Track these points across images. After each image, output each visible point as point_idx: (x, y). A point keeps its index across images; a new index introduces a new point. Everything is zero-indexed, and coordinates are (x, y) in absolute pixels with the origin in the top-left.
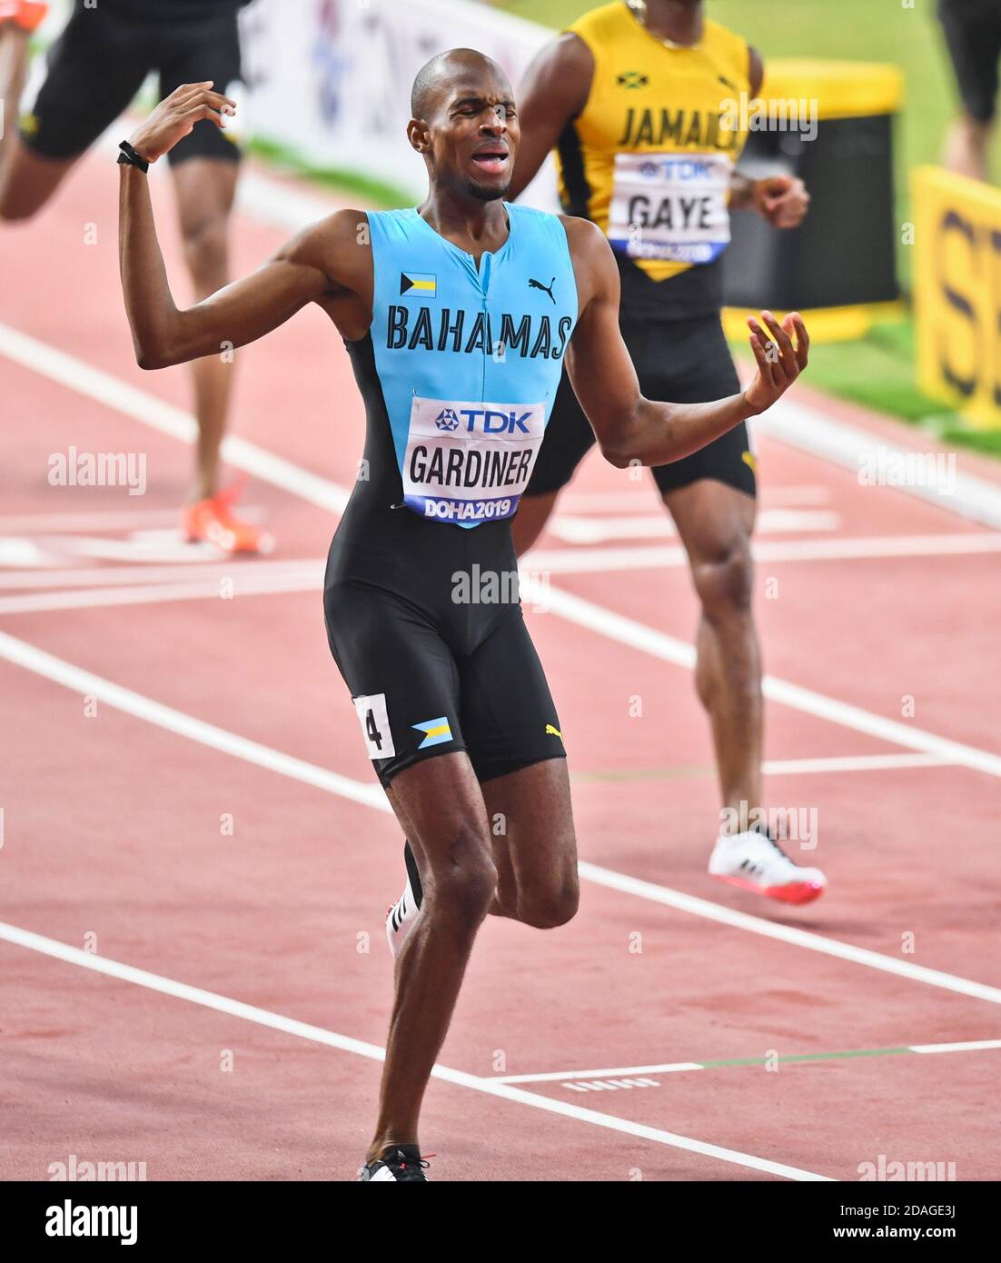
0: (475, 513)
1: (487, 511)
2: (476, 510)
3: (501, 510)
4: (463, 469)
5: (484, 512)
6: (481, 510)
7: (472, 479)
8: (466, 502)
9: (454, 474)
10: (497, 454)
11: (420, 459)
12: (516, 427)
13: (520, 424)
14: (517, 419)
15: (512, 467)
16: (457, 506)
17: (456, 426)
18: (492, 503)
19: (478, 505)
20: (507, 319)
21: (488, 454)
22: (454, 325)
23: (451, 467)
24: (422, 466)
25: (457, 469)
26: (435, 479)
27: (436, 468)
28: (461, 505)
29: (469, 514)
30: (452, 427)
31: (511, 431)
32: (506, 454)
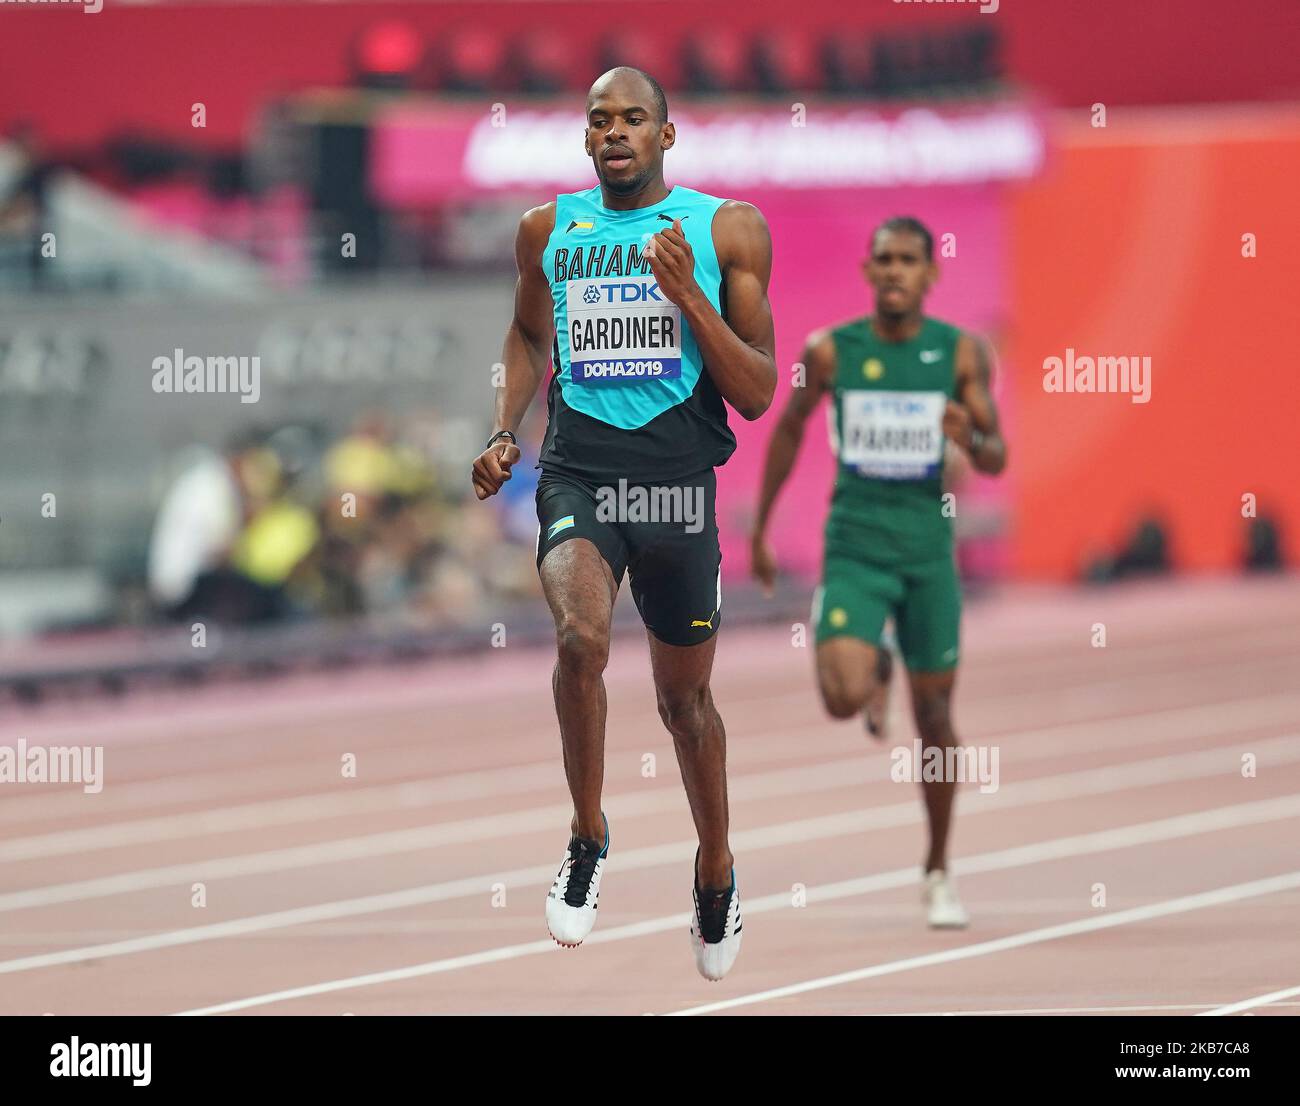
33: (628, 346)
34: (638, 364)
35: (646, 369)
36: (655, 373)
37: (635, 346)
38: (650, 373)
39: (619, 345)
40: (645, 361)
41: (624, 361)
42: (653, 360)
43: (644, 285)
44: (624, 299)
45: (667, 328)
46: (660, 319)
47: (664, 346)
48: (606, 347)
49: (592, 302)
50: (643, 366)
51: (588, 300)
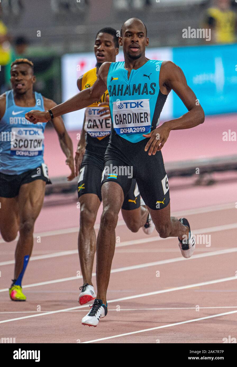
0: (133, 131)
1: (137, 130)
2: (133, 130)
3: (142, 130)
4: (127, 119)
5: (136, 131)
6: (135, 130)
7: (130, 121)
8: (129, 128)
9: (125, 120)
10: (135, 114)
11: (117, 118)
12: (139, 106)
13: (140, 104)
14: (139, 103)
15: (141, 118)
16: (127, 129)
17: (123, 107)
18: (138, 128)
19: (134, 129)
20: (134, 86)
21: (133, 114)
22: (121, 89)
23: (124, 119)
24: (118, 120)
25: (125, 119)
26: (121, 123)
27: (121, 120)
28: (128, 129)
29: (131, 131)
30: (122, 108)
31: (138, 107)
32: (138, 113)
33: (134, 123)
34: (137, 128)
35: (140, 130)
36: (143, 131)
37: (136, 123)
38: (141, 131)
39: (130, 123)
40: (139, 127)
41: (133, 128)
42: (142, 127)
43: (138, 102)
44: (131, 107)
45: (146, 116)
46: (143, 113)
47: (145, 122)
48: (126, 123)
49: (121, 108)
50: (139, 129)
51: (120, 108)
